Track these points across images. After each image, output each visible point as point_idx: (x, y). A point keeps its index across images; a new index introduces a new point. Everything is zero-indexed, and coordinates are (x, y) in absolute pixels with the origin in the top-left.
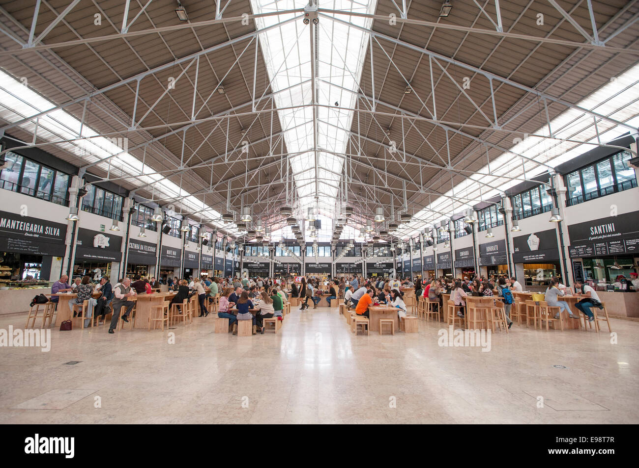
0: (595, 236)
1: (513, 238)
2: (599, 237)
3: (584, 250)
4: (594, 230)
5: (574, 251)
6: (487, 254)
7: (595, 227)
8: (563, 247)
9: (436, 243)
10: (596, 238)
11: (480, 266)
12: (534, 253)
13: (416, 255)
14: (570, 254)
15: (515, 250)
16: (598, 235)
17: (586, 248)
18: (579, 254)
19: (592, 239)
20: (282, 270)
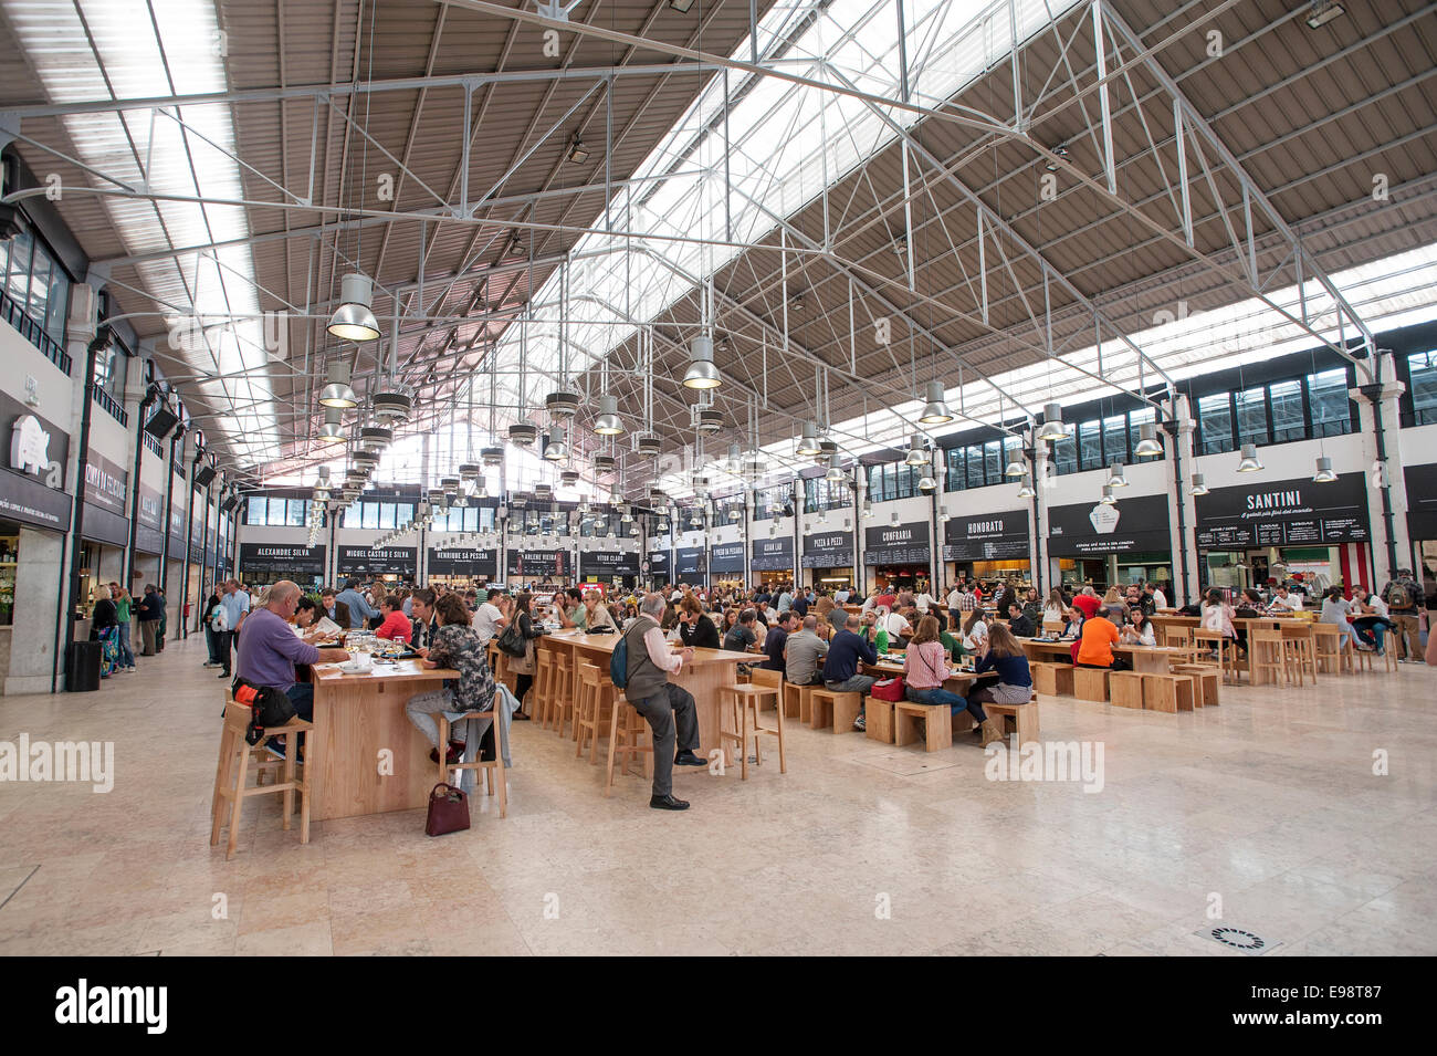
0: (1255, 510)
1: (1049, 508)
2: (1265, 514)
3: (1231, 534)
4: (1254, 501)
5: (1209, 536)
6: (969, 537)
7: (1258, 497)
8: (1182, 528)
9: (801, 509)
10: (1259, 514)
11: (945, 562)
12: (1106, 537)
13: (730, 534)
14: (1198, 542)
15: (1050, 530)
16: (1264, 510)
17: (1237, 532)
18: (1217, 541)
19: (1248, 516)
20: (361, 567)
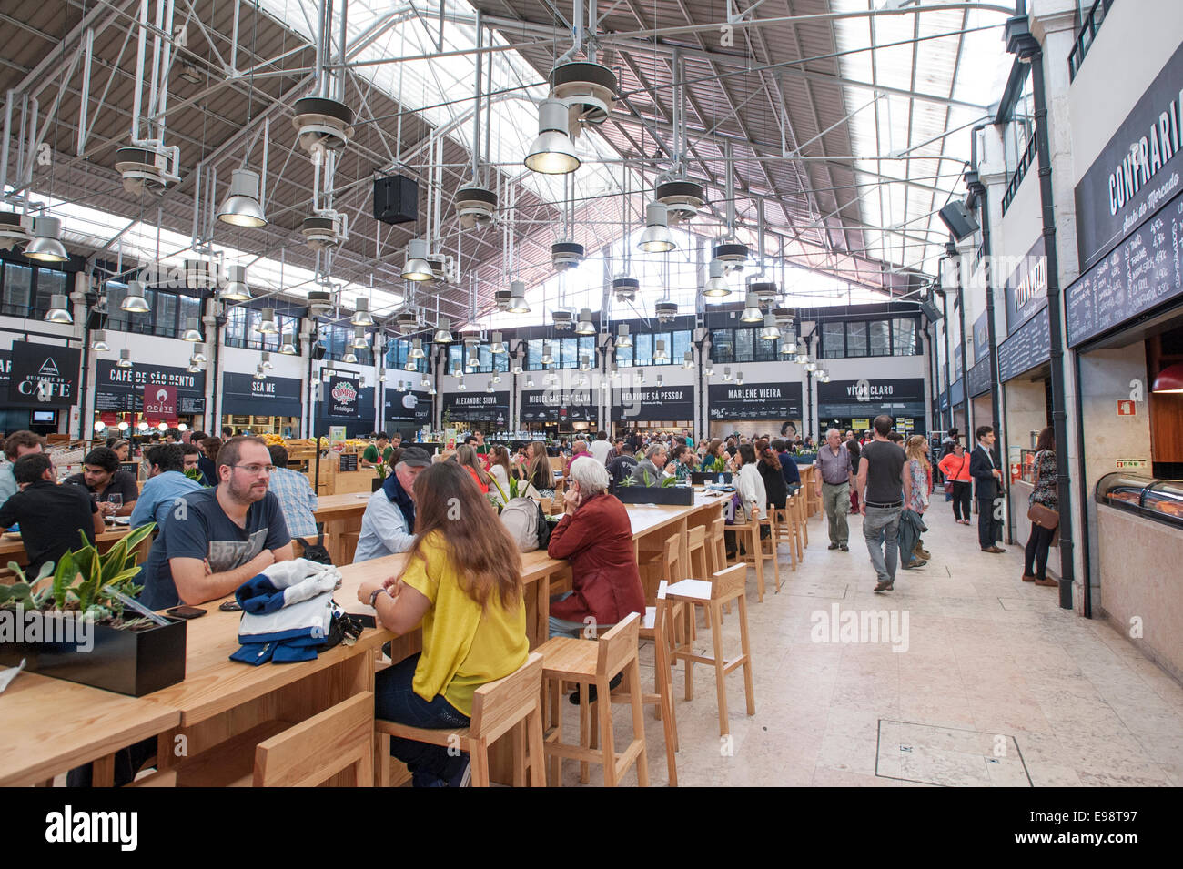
20: (542, 415)
